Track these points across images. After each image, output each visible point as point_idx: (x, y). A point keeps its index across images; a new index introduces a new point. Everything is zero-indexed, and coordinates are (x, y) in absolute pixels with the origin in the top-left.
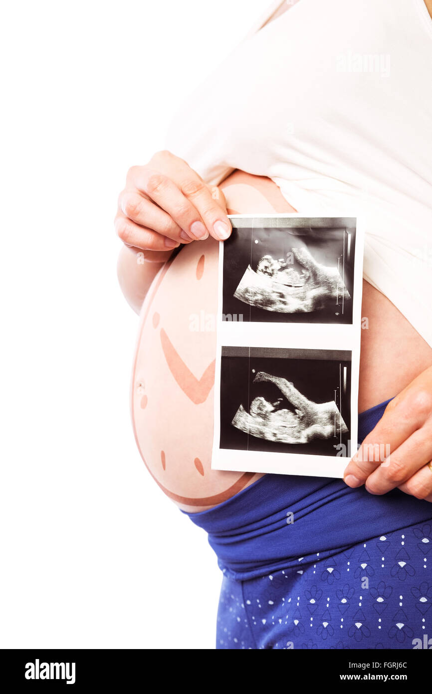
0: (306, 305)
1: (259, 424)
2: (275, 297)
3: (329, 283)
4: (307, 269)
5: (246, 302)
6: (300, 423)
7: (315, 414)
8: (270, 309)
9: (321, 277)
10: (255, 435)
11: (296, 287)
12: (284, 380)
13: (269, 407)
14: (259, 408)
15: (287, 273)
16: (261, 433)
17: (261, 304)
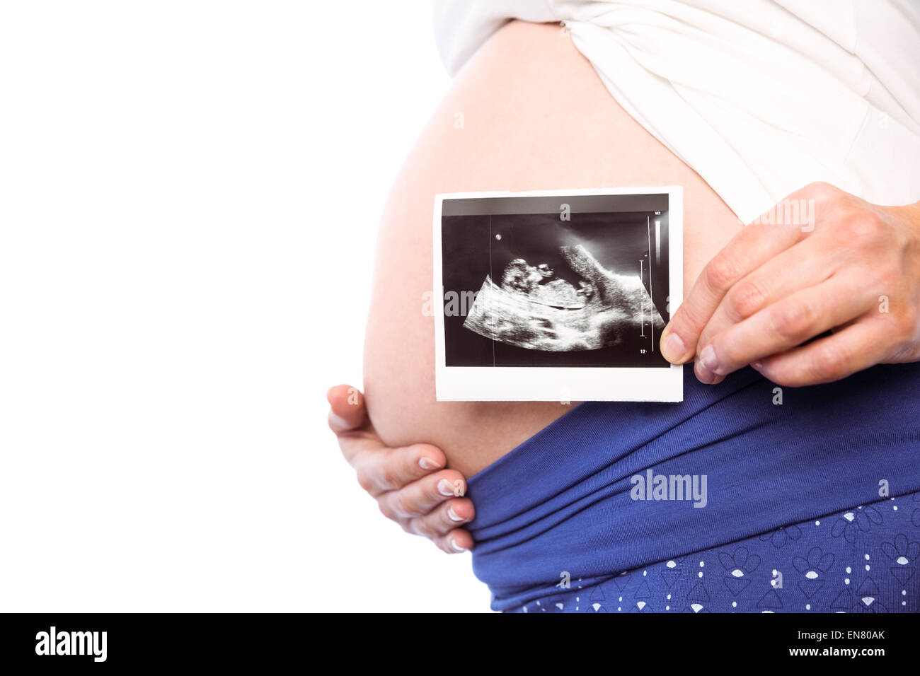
0: (589, 338)
2: (535, 326)
3: (627, 302)
4: (588, 282)
5: (486, 336)
8: (527, 346)
9: (614, 292)
11: (570, 309)
15: (554, 287)
17: (514, 339)
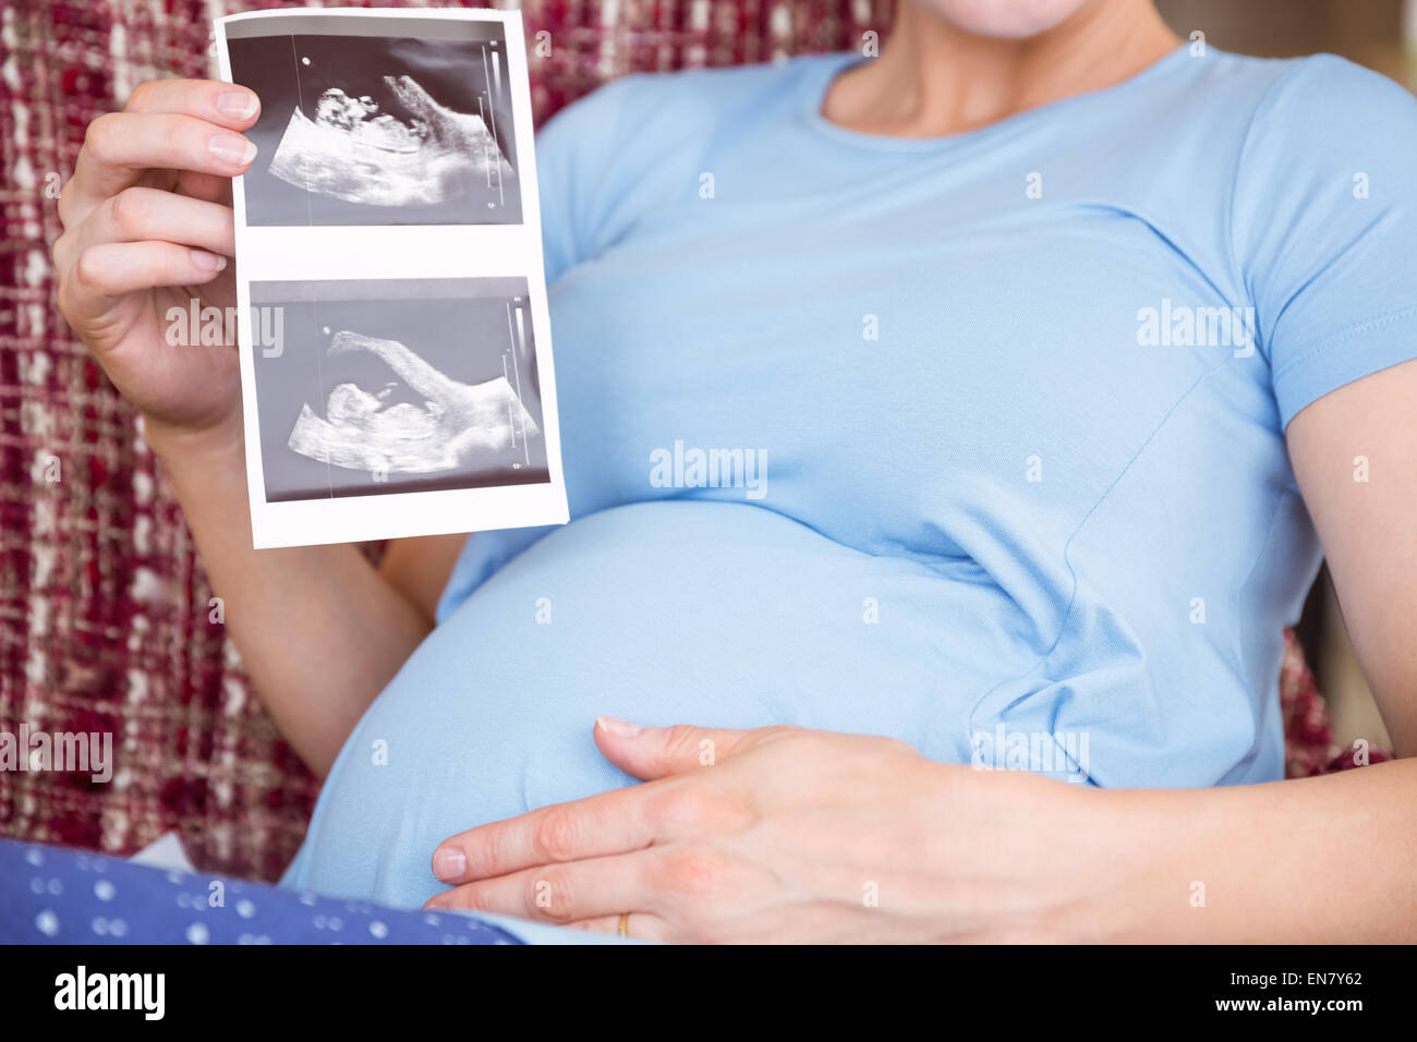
0: (427, 189)
1: (351, 439)
2: (360, 173)
3: (468, 145)
4: (421, 120)
5: (299, 185)
6: (439, 429)
7: (469, 407)
8: (353, 198)
9: (451, 133)
10: (343, 465)
11: (403, 153)
12: (395, 344)
13: (369, 402)
14: (348, 407)
15: (382, 125)
16: (358, 458)
17: (334, 189)
